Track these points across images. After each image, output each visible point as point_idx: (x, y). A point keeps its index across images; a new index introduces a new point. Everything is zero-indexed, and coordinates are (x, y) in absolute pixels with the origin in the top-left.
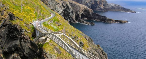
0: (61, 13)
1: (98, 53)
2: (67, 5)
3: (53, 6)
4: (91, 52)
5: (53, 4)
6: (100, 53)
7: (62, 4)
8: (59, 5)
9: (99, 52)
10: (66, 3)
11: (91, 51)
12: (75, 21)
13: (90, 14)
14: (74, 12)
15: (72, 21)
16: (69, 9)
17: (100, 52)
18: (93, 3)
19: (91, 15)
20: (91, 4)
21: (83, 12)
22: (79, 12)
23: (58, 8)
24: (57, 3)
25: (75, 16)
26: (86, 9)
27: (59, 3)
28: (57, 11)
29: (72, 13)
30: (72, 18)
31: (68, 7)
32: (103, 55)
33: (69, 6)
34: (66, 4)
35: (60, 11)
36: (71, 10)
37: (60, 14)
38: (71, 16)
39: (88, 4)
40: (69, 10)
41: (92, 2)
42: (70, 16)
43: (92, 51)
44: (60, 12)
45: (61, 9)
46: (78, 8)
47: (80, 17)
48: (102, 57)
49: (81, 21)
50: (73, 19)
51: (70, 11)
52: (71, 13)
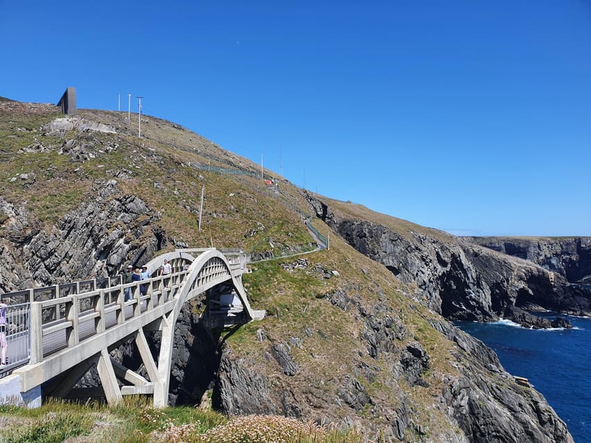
0: (426, 280)
1: (511, 409)
2: (455, 258)
3: (396, 257)
4: (467, 398)
5: (398, 250)
6: (518, 409)
7: (437, 253)
8: (419, 256)
9: (516, 403)
10: (451, 250)
11: (464, 392)
12: (493, 313)
13: (555, 289)
14: (484, 283)
15: (479, 312)
16: (465, 271)
17: (520, 405)
18: (574, 258)
19: (560, 294)
20: (564, 261)
21: (522, 285)
22: (505, 284)
23: (413, 264)
24: (409, 246)
25: (489, 298)
26: (535, 272)
27: (417, 248)
28: (413, 275)
29: (479, 285)
30: (478, 302)
31: (461, 265)
32: (542, 423)
33: (463, 262)
34: (449, 254)
35: (423, 273)
36: (473, 274)
37: (425, 283)
38: (473, 295)
39: (554, 262)
40: (466, 275)
41: (569, 254)
42: (471, 297)
43: (468, 394)
44: (422, 275)
45: (426, 268)
46: (502, 269)
47: (514, 300)
48: (530, 434)
49: (512, 314)
50: (483, 307)
51: (468, 279)
52: (471, 285)
